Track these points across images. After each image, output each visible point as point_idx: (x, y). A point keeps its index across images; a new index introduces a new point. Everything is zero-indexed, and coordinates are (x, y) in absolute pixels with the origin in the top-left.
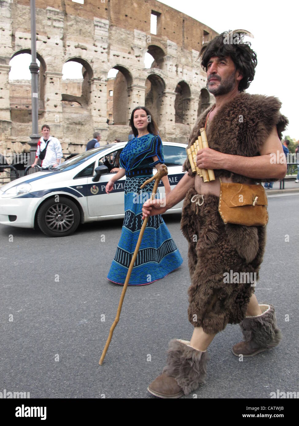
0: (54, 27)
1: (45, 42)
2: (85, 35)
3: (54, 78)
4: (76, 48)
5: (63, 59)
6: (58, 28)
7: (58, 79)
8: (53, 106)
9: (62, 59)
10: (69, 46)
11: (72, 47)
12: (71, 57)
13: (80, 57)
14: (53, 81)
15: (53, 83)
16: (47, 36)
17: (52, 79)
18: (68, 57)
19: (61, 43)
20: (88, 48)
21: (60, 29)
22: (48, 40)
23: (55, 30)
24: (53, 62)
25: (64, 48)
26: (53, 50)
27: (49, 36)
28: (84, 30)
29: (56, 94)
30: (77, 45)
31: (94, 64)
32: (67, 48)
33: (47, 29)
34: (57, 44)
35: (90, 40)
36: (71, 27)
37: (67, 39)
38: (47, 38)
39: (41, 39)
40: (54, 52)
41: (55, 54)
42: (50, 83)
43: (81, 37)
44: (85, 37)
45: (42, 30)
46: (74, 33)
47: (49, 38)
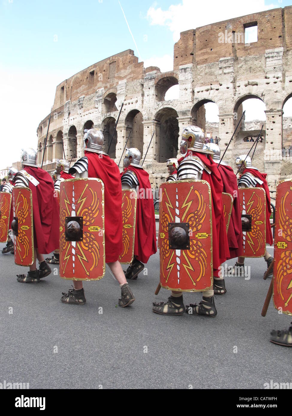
0: (225, 74)
1: (217, 90)
2: (255, 71)
3: (225, 119)
4: (246, 86)
5: (233, 100)
6: (228, 73)
7: (229, 120)
8: (224, 144)
9: (231, 100)
10: (239, 86)
11: (242, 86)
12: (241, 96)
13: (250, 93)
14: (224, 122)
15: (224, 123)
16: (220, 84)
17: (223, 120)
18: (237, 97)
19: (231, 86)
20: (259, 84)
21: (230, 74)
22: (220, 87)
23: (226, 75)
24: (224, 104)
25: (234, 90)
26: (224, 94)
27: (221, 83)
28: (253, 67)
29: (227, 133)
30: (247, 83)
31: (265, 96)
32: (237, 89)
33: (219, 78)
34: (228, 88)
35: (262, 74)
36: (241, 69)
37: (237, 80)
38: (219, 85)
39: (214, 88)
40: (226, 96)
41: (226, 98)
42: (222, 124)
43: (252, 74)
44: (255, 73)
45: (215, 80)
46: (244, 73)
47: (221, 85)
